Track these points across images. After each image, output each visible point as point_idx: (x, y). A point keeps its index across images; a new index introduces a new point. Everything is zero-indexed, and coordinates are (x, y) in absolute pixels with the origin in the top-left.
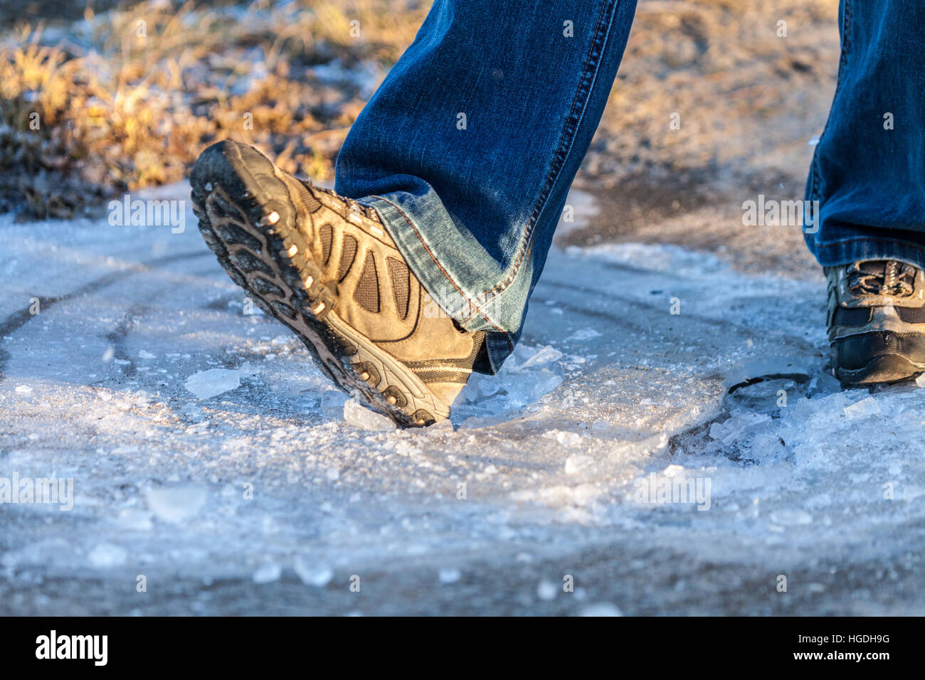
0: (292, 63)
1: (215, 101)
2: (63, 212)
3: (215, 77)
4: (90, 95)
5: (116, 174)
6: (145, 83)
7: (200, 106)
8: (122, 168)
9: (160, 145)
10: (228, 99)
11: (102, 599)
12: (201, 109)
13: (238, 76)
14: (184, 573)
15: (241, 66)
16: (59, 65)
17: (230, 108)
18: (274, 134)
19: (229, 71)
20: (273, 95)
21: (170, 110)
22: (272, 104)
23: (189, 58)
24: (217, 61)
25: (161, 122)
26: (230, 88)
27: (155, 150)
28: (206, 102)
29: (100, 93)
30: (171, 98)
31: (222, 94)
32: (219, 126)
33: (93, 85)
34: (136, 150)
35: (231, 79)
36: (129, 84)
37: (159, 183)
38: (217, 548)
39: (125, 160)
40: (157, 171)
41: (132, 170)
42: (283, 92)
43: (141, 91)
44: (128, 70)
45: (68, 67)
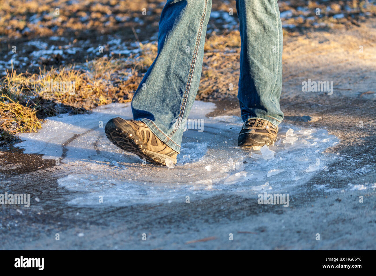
0: (138, 72)
1: (119, 82)
2: (82, 112)
3: (119, 76)
4: (88, 82)
5: (95, 102)
6: (101, 79)
7: (116, 84)
8: (96, 100)
9: (106, 94)
10: (122, 82)
11: (92, 213)
12: (116, 85)
13: (125, 76)
14: (113, 205)
15: (126, 73)
16: (79, 75)
17: (123, 84)
18: (134, 90)
19: (123, 75)
20: (134, 80)
21: (108, 85)
22: (134, 83)
23: (112, 72)
24: (120, 72)
25: (106, 88)
26: (123, 79)
27: (104, 95)
28: (117, 83)
29: (90, 81)
30: (108, 82)
31: (121, 81)
32: (120, 89)
33: (88, 79)
34: (100, 95)
35: (123, 77)
36: (97, 79)
37: (106, 104)
38: (121, 199)
39: (97, 98)
40: (105, 101)
41: (99, 101)
42: (137, 80)
43: (101, 81)
44: (97, 75)
45: (81, 75)
